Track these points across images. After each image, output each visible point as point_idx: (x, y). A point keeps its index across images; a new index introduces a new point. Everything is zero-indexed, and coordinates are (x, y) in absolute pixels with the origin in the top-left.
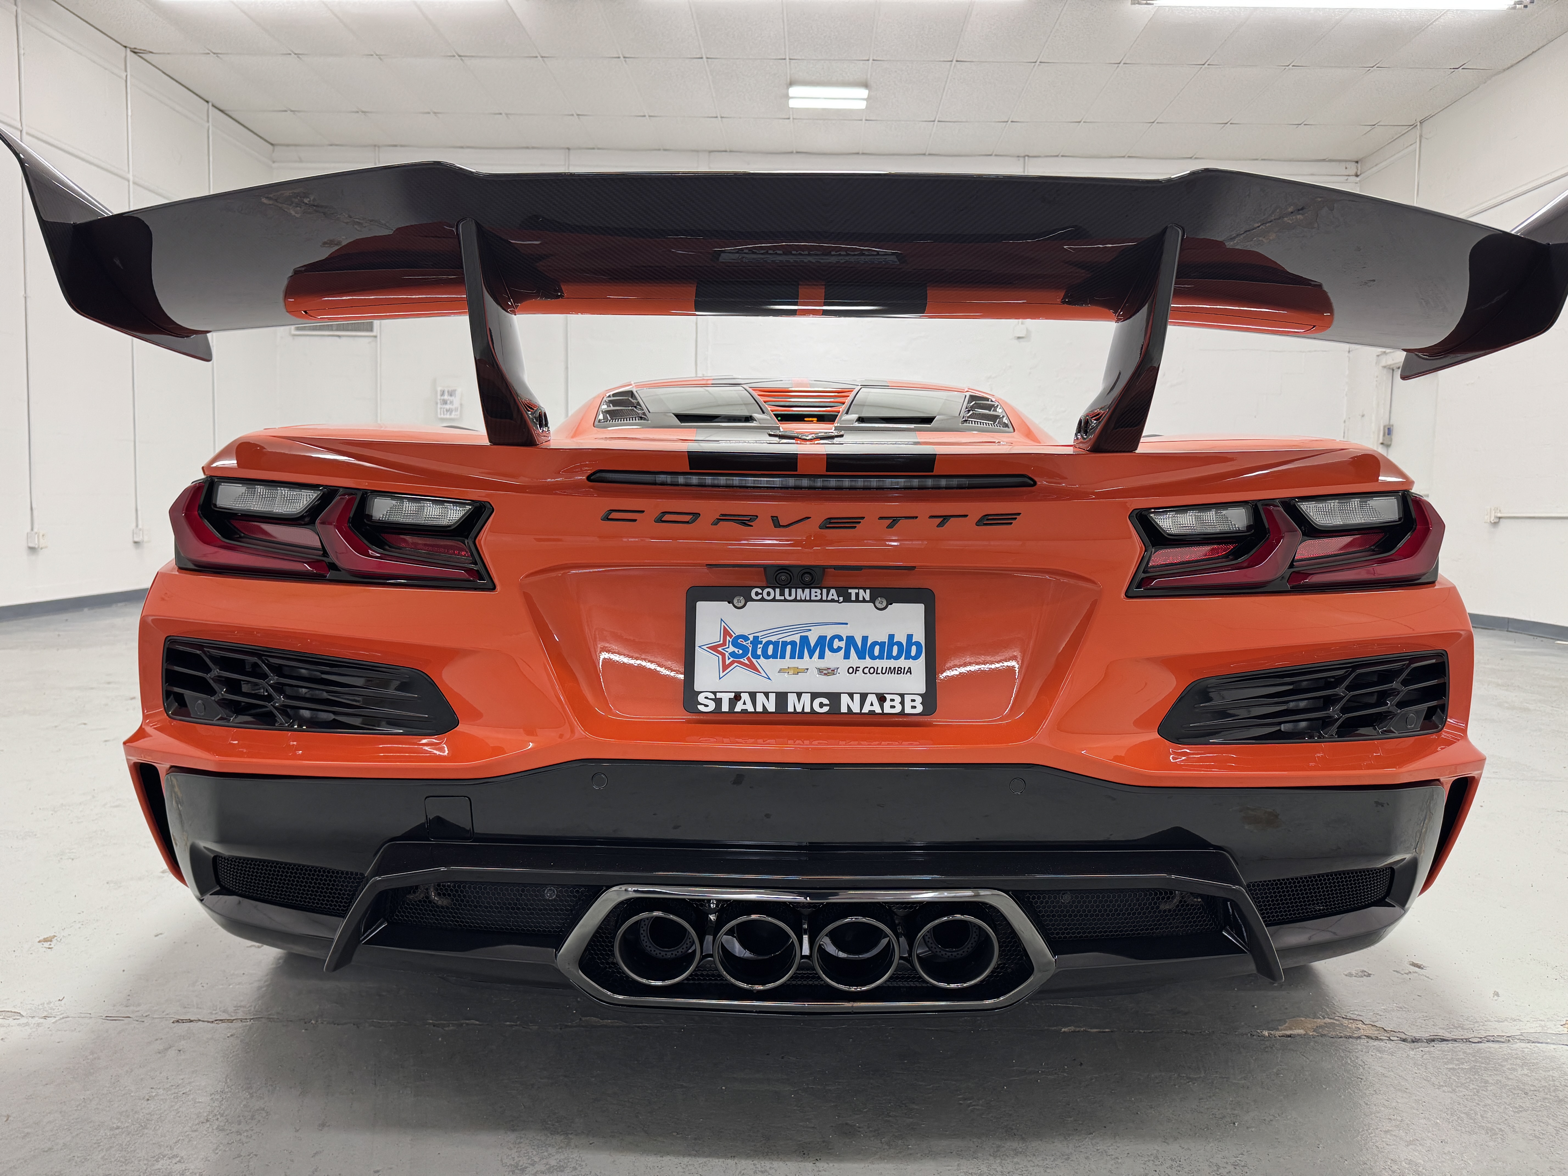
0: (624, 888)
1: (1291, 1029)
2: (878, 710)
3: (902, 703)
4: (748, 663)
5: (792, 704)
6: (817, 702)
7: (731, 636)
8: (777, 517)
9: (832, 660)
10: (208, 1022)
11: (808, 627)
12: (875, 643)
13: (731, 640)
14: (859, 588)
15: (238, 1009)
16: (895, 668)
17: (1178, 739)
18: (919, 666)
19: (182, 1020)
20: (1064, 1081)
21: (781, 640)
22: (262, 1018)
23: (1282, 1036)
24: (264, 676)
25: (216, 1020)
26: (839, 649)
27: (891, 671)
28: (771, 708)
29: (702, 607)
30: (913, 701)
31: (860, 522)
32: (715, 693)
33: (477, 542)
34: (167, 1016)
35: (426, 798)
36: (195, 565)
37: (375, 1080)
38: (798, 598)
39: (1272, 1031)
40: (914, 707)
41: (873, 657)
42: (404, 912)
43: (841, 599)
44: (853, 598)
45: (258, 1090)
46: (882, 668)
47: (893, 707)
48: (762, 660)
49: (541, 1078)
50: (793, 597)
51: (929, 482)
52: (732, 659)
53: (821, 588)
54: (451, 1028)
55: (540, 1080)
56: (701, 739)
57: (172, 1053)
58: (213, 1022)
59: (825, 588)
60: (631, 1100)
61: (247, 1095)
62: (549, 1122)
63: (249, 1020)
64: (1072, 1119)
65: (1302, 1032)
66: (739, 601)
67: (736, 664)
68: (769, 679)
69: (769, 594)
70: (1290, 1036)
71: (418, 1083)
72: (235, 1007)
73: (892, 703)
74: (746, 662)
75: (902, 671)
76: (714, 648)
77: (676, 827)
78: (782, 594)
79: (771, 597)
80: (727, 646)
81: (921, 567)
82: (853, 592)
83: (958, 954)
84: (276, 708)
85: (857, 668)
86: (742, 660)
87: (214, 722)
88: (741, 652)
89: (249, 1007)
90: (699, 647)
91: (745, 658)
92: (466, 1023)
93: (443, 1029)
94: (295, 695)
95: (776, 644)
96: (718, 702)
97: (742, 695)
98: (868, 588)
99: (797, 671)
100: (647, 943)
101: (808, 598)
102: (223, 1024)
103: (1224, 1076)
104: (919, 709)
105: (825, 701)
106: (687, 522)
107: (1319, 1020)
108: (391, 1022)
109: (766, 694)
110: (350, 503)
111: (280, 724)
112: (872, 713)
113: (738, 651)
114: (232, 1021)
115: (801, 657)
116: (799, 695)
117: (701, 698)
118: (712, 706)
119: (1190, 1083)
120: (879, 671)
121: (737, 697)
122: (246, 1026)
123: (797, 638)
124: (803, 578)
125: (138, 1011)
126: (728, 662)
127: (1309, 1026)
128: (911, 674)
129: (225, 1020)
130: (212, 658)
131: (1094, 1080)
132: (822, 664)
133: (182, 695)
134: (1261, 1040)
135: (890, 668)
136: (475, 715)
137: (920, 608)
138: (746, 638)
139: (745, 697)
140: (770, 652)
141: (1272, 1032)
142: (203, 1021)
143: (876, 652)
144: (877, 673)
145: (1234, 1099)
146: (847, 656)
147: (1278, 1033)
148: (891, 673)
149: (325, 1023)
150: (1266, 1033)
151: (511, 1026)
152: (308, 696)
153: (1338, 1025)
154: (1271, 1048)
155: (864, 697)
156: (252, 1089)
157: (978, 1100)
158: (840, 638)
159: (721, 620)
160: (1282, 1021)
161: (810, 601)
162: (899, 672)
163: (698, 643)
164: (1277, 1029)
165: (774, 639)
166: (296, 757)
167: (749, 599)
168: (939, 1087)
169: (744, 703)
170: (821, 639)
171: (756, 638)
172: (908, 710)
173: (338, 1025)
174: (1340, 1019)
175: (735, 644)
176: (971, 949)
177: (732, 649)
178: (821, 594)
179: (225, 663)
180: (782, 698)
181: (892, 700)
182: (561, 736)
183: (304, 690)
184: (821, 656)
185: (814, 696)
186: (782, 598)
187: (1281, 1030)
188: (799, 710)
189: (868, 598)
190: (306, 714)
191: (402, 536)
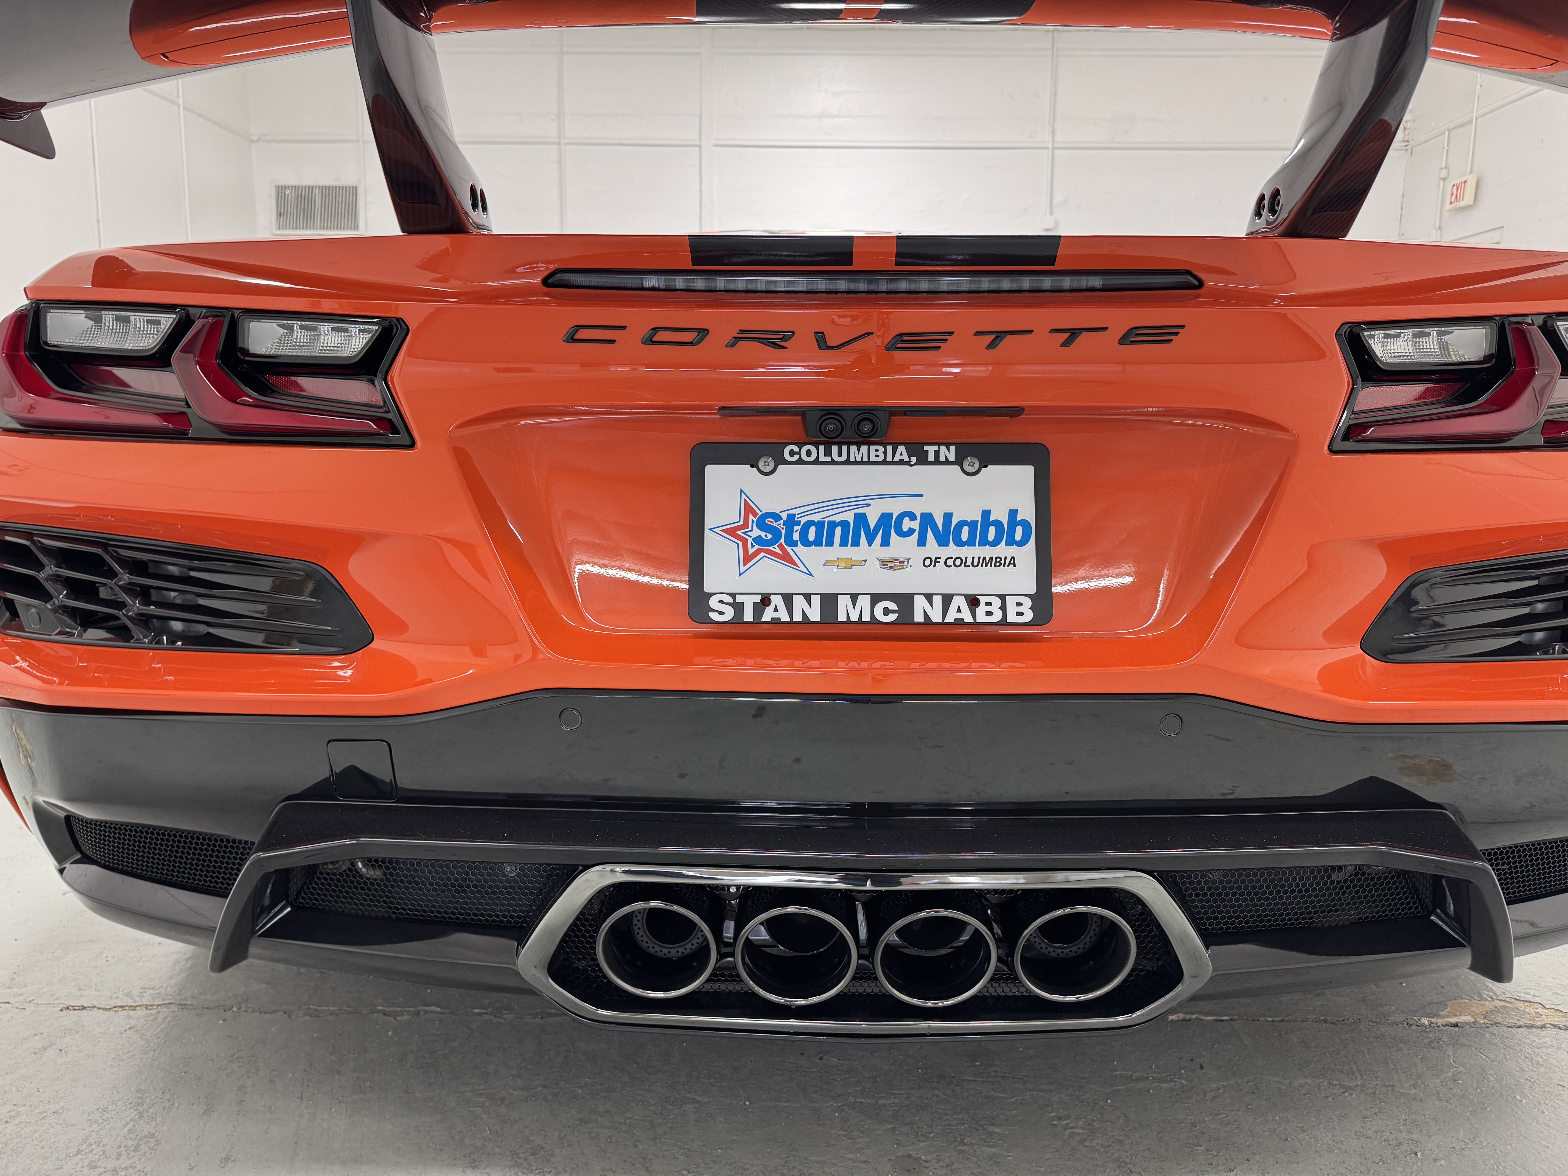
0: (609, 867)
1: (1455, 1015)
2: (968, 618)
3: (1003, 608)
4: (781, 553)
5: (844, 610)
6: (880, 607)
7: (755, 514)
8: (823, 333)
9: (900, 547)
10: (104, 1009)
11: (866, 500)
12: (962, 524)
13: (755, 520)
14: (939, 444)
15: (145, 992)
16: (991, 558)
17: (1385, 655)
18: (1027, 555)
19: (73, 1006)
20: (1183, 1092)
21: (826, 520)
22: (172, 1003)
23: (1446, 1025)
24: (112, 574)
25: (115, 1007)
26: (911, 531)
27: (985, 562)
28: (814, 615)
29: (714, 473)
30: (1019, 604)
31: (946, 340)
32: (733, 595)
33: (389, 377)
34: (56, 1002)
35: (329, 742)
36: (21, 424)
37: (302, 1093)
38: (852, 459)
39: (1433, 1018)
40: (1020, 614)
41: (959, 543)
42: (312, 894)
43: (914, 460)
44: (931, 458)
45: (150, 1108)
46: (973, 558)
47: (989, 613)
48: (800, 549)
49: (514, 1090)
50: (844, 458)
51: (1047, 283)
52: (757, 547)
53: (885, 445)
54: (406, 1017)
55: (512, 1091)
56: (714, 660)
57: (52, 1052)
58: (110, 1009)
59: (889, 444)
60: (628, 1121)
61: (134, 1114)
62: (522, 1155)
63: (155, 1007)
64: (1202, 1148)
65: (1469, 1019)
66: (765, 464)
67: (763, 554)
68: (811, 575)
69: (809, 453)
70: (1456, 1025)
71: (356, 1097)
72: (142, 989)
73: (989, 609)
74: (778, 551)
75: (1002, 562)
76: (731, 532)
77: (682, 776)
78: (828, 453)
79: (813, 458)
80: (750, 529)
81: (1035, 409)
82: (931, 449)
83: (1071, 951)
84: (129, 618)
85: (936, 558)
86: (771, 548)
87: (53, 637)
88: (770, 536)
89: (159, 988)
90: (710, 529)
91: (776, 546)
92: (424, 1010)
93: (395, 1018)
94: (161, 600)
95: (819, 525)
96: (738, 608)
97: (772, 597)
98: (952, 444)
99: (851, 564)
100: (643, 938)
101: (865, 459)
102: (123, 1011)
103: (1387, 1084)
104: (1028, 616)
105: (892, 606)
106: (691, 344)
107: (1487, 1003)
108: (332, 1008)
109: (807, 597)
110: (214, 328)
111: (136, 640)
112: (959, 622)
113: (766, 536)
114: (133, 1008)
115: (856, 543)
116: (854, 597)
117: (713, 602)
118: (729, 614)
119: (1346, 1094)
120: (969, 563)
121: (765, 601)
122: (151, 1014)
123: (850, 517)
124: (860, 427)
125: (21, 995)
126: (751, 551)
127: (1477, 1011)
128: (1015, 566)
129: (126, 1006)
130: (46, 550)
131: (1221, 1091)
132: (887, 553)
133: (12, 601)
134: (1421, 1032)
135: (984, 558)
136: (397, 627)
137: (1028, 471)
138: (776, 517)
139: (777, 600)
140: (812, 536)
141: (1433, 1020)
142: (99, 1008)
143: (965, 536)
144: (965, 566)
145: (1407, 1117)
146: (922, 542)
147: (1441, 1021)
148: (986, 566)
149: (250, 1010)
150: (1425, 1021)
151: (480, 1014)
152: (178, 601)
153: (1513, 1010)
154: (1438, 1042)
155: (947, 599)
156: (143, 1105)
157: (1077, 1119)
158: (912, 517)
159: (741, 491)
160: (1443, 1005)
161: (869, 463)
162: (998, 564)
163: (707, 525)
164: (1438, 1016)
165: (816, 518)
166: (164, 685)
167: (780, 461)
168: (1023, 1100)
169: (776, 610)
170: (885, 518)
171: (791, 517)
172: (1012, 618)
173: (265, 1013)
174: (1513, 1001)
175: (761, 525)
176: (1089, 944)
177: (756, 532)
178: (885, 453)
179: (64, 557)
180: (829, 601)
181: (989, 604)
182: (517, 657)
183: (173, 594)
184: (885, 542)
185: (876, 598)
186: (829, 459)
187: (1444, 1017)
188: (854, 618)
189: (952, 458)
190: (177, 626)
191: (293, 378)
